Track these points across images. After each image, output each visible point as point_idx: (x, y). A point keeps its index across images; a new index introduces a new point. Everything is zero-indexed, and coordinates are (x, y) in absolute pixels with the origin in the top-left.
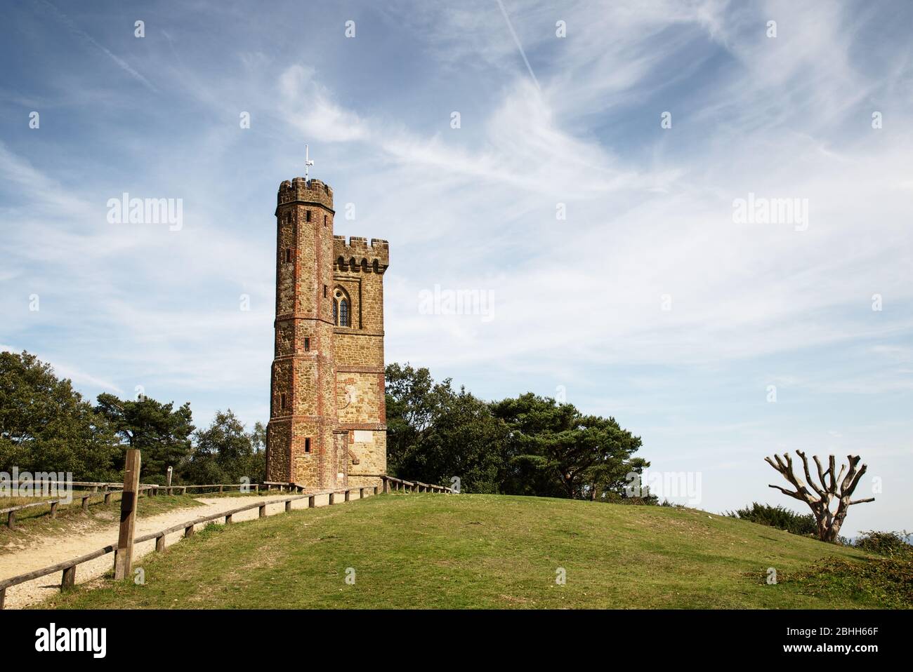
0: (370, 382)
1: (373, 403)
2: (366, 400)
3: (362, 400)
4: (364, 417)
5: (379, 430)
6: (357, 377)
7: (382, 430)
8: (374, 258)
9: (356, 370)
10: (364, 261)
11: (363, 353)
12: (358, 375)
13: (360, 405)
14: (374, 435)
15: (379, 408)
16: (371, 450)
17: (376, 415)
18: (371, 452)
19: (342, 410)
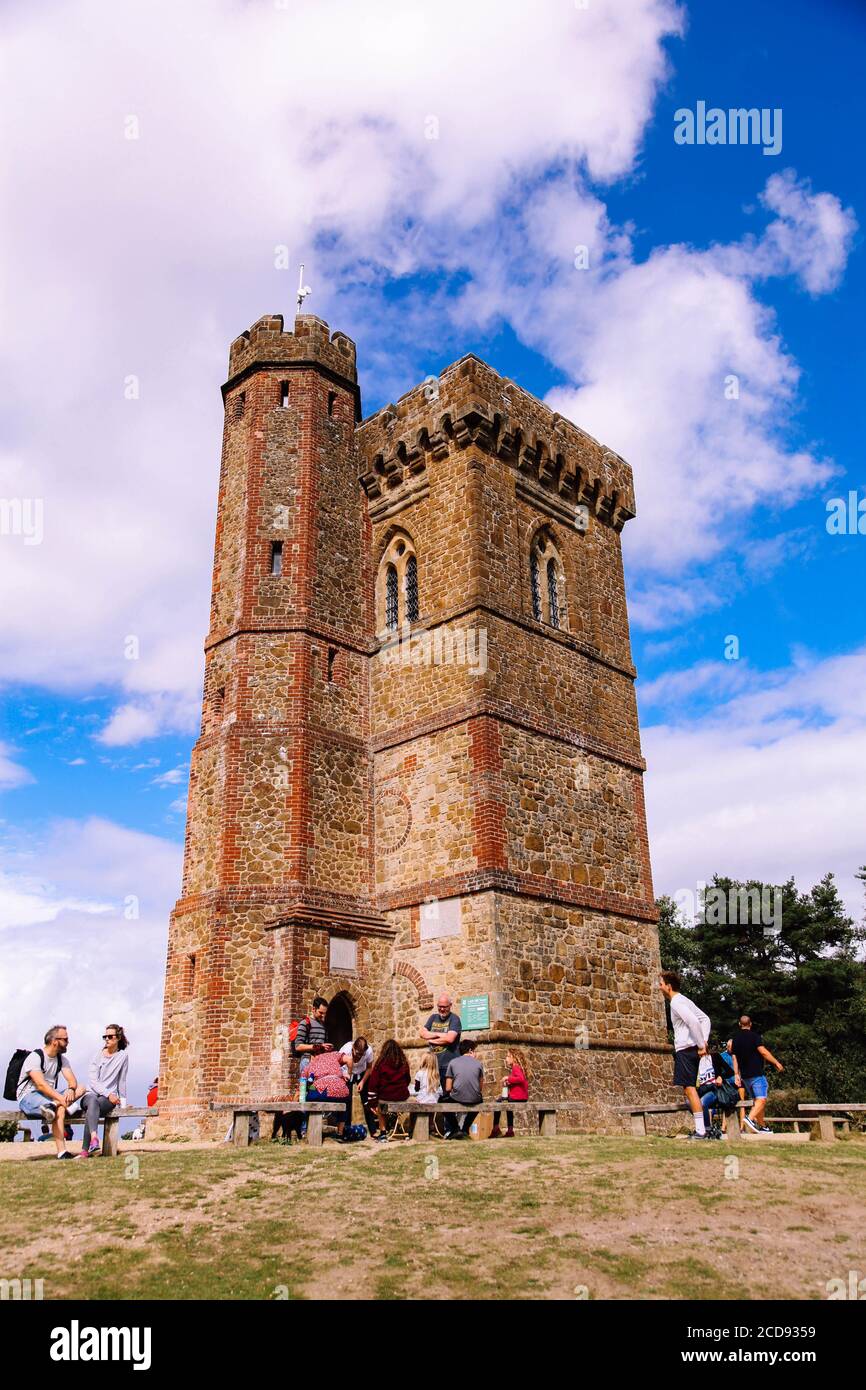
0: (453, 753)
1: (460, 812)
2: (444, 808)
3: (435, 810)
4: (443, 864)
5: (474, 893)
6: (421, 749)
7: (482, 890)
8: (442, 414)
9: (419, 731)
10: (424, 437)
11: (436, 675)
12: (427, 741)
13: (431, 826)
14: (464, 911)
15: (476, 824)
16: (459, 959)
17: (468, 847)
18: (460, 966)
19: (395, 855)
